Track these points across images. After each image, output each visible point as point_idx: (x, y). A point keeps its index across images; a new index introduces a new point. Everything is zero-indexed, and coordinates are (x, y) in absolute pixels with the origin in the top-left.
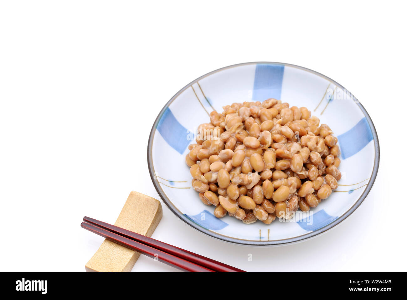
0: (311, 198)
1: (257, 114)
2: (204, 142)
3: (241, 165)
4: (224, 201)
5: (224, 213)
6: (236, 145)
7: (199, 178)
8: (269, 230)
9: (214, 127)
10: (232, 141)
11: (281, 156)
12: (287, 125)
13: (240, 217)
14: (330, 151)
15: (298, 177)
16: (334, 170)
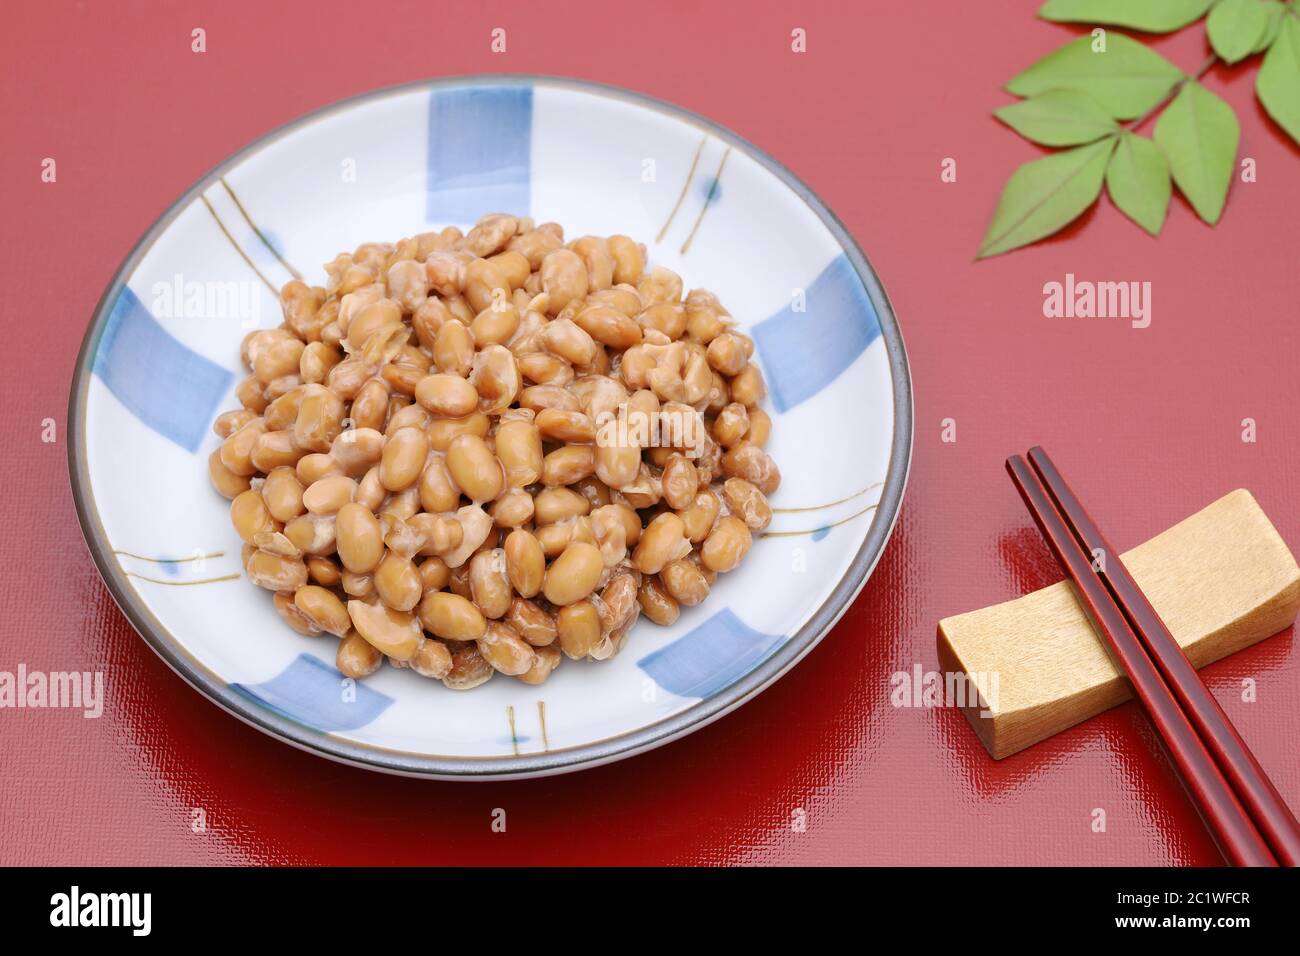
0: (683, 576)
1: (455, 285)
2: (272, 406)
3: (417, 482)
4: (368, 618)
5: (372, 661)
6: (390, 408)
7: (266, 543)
8: (541, 706)
9: (301, 344)
10: (374, 396)
11: (558, 435)
12: (569, 315)
13: (431, 669)
14: (732, 392)
15: (626, 502)
16: (754, 461)
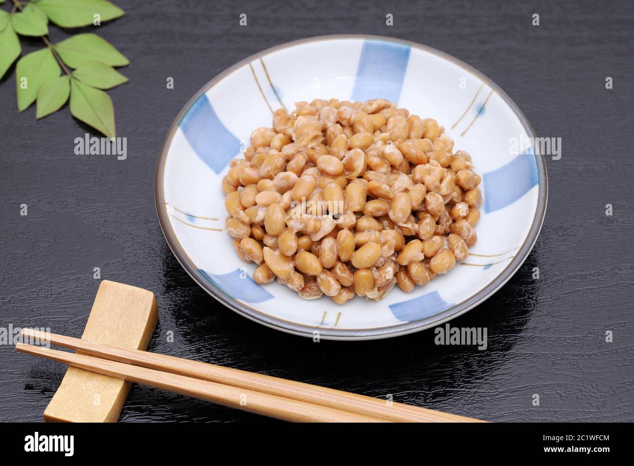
0: (417, 269)
1: (349, 120)
2: (255, 157)
3: (307, 199)
4: (271, 256)
5: (269, 277)
6: (306, 167)
7: (236, 215)
8: (339, 313)
9: (275, 134)
10: (300, 160)
11: (375, 193)
12: (396, 144)
13: (293, 285)
14: (464, 197)
15: (400, 231)
16: (465, 229)
